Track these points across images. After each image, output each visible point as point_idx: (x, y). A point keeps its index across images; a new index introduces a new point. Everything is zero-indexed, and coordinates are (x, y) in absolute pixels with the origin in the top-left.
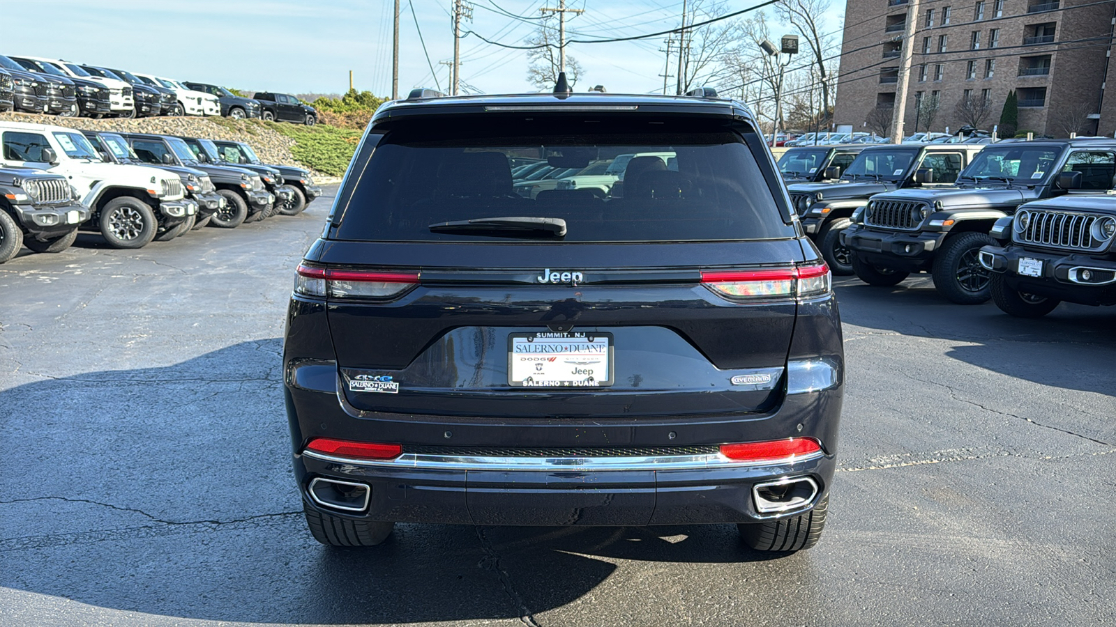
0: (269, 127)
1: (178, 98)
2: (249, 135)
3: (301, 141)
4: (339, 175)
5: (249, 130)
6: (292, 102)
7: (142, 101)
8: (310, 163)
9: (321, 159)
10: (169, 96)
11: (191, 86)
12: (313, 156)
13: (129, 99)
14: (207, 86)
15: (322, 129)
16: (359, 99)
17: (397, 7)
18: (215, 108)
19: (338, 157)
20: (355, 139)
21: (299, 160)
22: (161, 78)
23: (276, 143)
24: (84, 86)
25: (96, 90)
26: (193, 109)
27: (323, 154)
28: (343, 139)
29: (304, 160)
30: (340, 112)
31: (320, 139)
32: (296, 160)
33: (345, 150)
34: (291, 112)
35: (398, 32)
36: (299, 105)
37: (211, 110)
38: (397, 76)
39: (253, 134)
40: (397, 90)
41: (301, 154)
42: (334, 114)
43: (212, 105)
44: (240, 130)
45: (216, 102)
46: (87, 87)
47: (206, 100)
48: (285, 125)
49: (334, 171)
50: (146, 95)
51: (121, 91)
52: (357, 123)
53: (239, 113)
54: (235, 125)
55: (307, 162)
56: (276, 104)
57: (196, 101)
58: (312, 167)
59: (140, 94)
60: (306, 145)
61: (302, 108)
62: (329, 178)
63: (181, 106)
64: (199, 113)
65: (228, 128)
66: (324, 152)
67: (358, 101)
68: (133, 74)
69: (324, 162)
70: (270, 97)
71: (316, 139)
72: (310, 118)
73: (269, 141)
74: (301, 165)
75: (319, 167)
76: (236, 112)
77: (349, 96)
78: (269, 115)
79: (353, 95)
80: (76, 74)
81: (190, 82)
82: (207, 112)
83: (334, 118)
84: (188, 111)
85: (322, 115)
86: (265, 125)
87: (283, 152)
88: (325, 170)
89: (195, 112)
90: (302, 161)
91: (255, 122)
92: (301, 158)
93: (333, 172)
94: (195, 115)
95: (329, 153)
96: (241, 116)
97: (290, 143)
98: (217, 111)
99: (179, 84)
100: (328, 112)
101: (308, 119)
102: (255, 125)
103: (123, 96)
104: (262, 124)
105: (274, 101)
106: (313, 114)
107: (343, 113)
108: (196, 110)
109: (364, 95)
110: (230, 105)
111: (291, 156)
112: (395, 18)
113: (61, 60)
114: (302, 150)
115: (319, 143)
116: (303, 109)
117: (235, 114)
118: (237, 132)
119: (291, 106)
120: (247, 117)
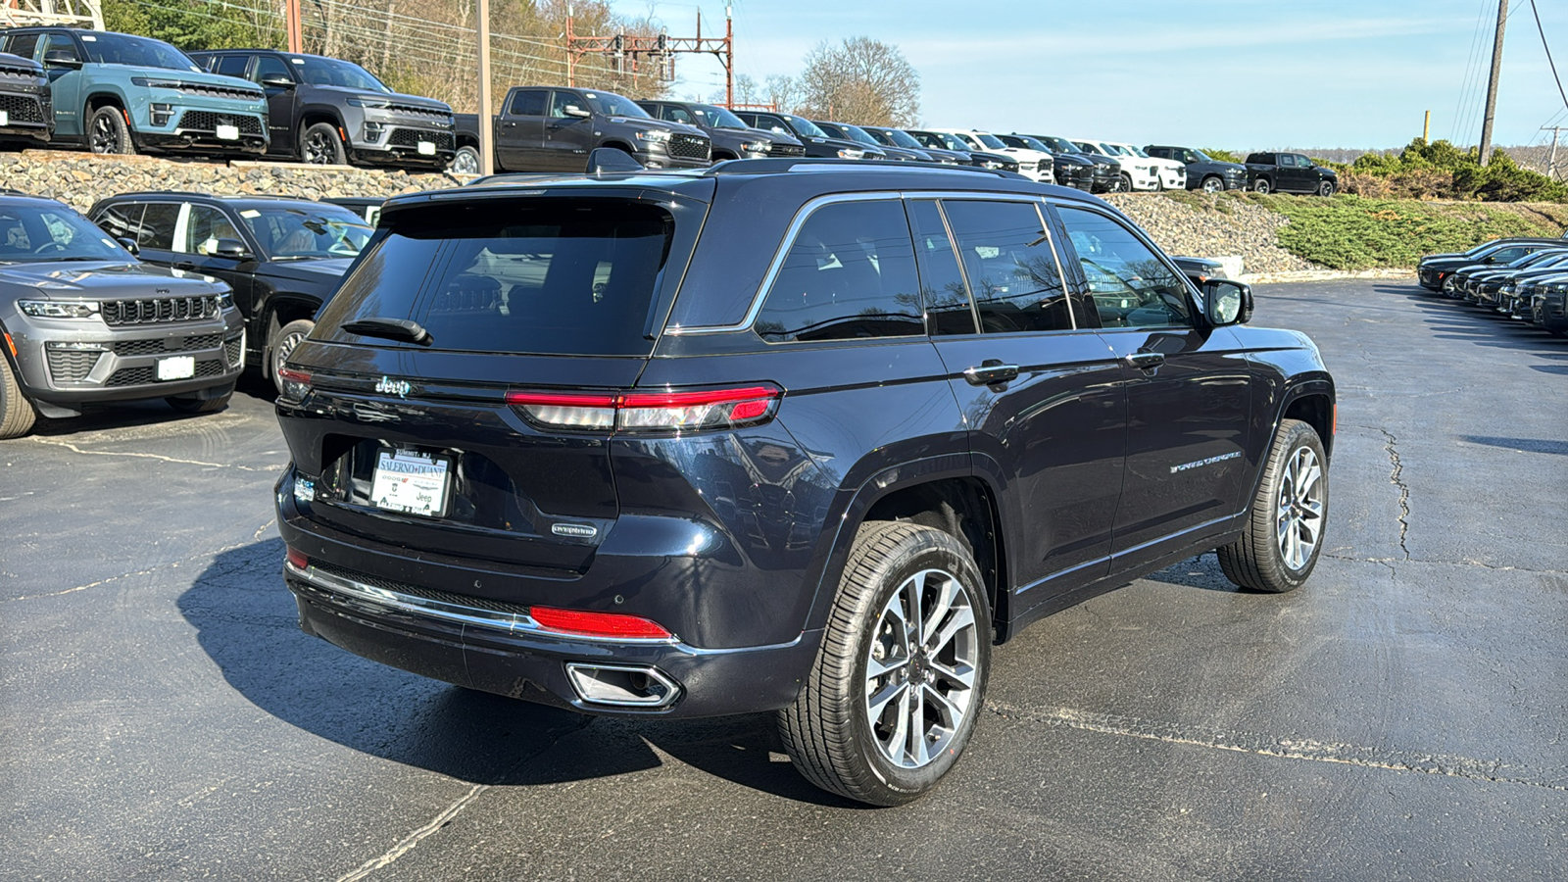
0: (1255, 201)
1: (1122, 168)
2: (1219, 214)
3: (1297, 219)
4: (1344, 267)
5: (1220, 207)
6: (1300, 164)
7: (1068, 176)
8: (1302, 251)
9: (1320, 245)
10: (1108, 167)
11: (1154, 151)
12: (1309, 241)
13: (1047, 174)
14: (1176, 149)
15: (1340, 201)
16: (1428, 153)
17: (1503, 8)
18: (1178, 179)
19: (1350, 241)
20: (1387, 214)
21: (1286, 246)
22: (1108, 143)
23: (1259, 223)
24: (987, 161)
25: (1000, 165)
26: (1143, 183)
27: (1327, 237)
28: (1369, 214)
29: (1294, 246)
30: (1384, 175)
31: (1328, 216)
32: (1281, 247)
33: (1366, 230)
34: (1298, 179)
35: (1501, 46)
36: (1312, 167)
37: (1172, 182)
38: (1493, 114)
39: (1225, 213)
40: (1490, 136)
41: (1291, 238)
42: (1375, 178)
43: (1175, 175)
44: (1206, 208)
45: (1180, 171)
46: (990, 163)
47: (1167, 168)
48: (1283, 197)
49: (1338, 261)
50: (1074, 167)
51: (1037, 165)
52: (1412, 189)
53: (1214, 184)
54: (1201, 201)
55: (1297, 249)
56: (1275, 169)
57: (1148, 171)
58: (1304, 257)
59: (1066, 168)
60: (1302, 224)
61: (1315, 171)
62: (1328, 271)
63: (1127, 178)
64: (1151, 188)
65: (1190, 206)
66: (1328, 233)
67: (1424, 156)
68: (1069, 140)
69: (1323, 248)
70: (1268, 158)
71: (1321, 216)
72: (1327, 186)
73: (1248, 222)
74: (1288, 254)
75: (1314, 256)
76: (1210, 182)
77: (1412, 149)
78: (1263, 184)
79: (1418, 147)
80: (988, 146)
81: (1155, 145)
82: (1166, 185)
83: (1372, 183)
84: (1136, 185)
85: (1353, 179)
86: (1249, 200)
87: (1264, 236)
88: (1323, 260)
89: (1145, 187)
90: (1291, 248)
91: (1234, 195)
92: (1289, 244)
93: (1335, 263)
94: (1146, 191)
95: (1336, 235)
96: (1217, 189)
97: (1280, 223)
98: (1181, 183)
99: (1134, 149)
100: (1363, 175)
101: (1322, 187)
102: (1234, 200)
103: (1038, 171)
104: (1245, 197)
105: (1274, 163)
106: (1332, 179)
107: (1389, 176)
108: (1147, 183)
109: (1436, 146)
110: (1200, 173)
111: (1276, 241)
112: (1498, 25)
113: (975, 131)
114: (1295, 232)
115: (1325, 221)
116: (1317, 173)
117: (1209, 185)
118: (1202, 210)
119: (1298, 170)
120: (1225, 190)
